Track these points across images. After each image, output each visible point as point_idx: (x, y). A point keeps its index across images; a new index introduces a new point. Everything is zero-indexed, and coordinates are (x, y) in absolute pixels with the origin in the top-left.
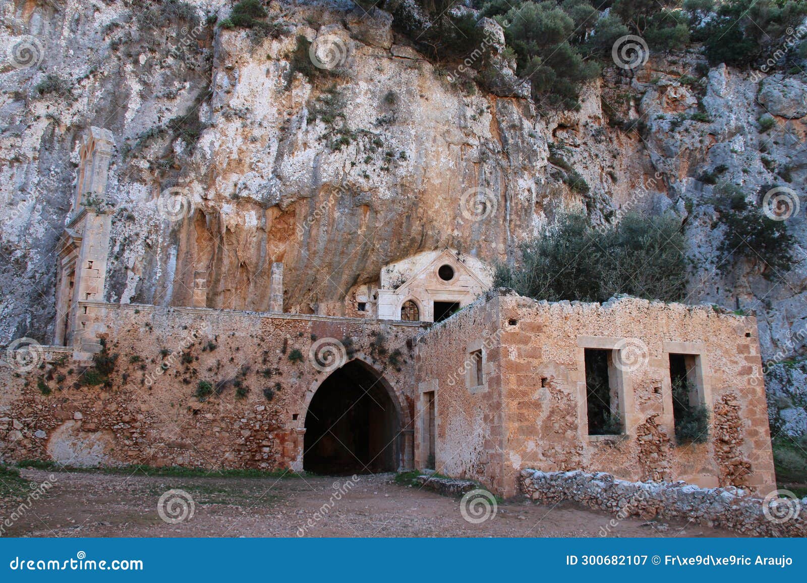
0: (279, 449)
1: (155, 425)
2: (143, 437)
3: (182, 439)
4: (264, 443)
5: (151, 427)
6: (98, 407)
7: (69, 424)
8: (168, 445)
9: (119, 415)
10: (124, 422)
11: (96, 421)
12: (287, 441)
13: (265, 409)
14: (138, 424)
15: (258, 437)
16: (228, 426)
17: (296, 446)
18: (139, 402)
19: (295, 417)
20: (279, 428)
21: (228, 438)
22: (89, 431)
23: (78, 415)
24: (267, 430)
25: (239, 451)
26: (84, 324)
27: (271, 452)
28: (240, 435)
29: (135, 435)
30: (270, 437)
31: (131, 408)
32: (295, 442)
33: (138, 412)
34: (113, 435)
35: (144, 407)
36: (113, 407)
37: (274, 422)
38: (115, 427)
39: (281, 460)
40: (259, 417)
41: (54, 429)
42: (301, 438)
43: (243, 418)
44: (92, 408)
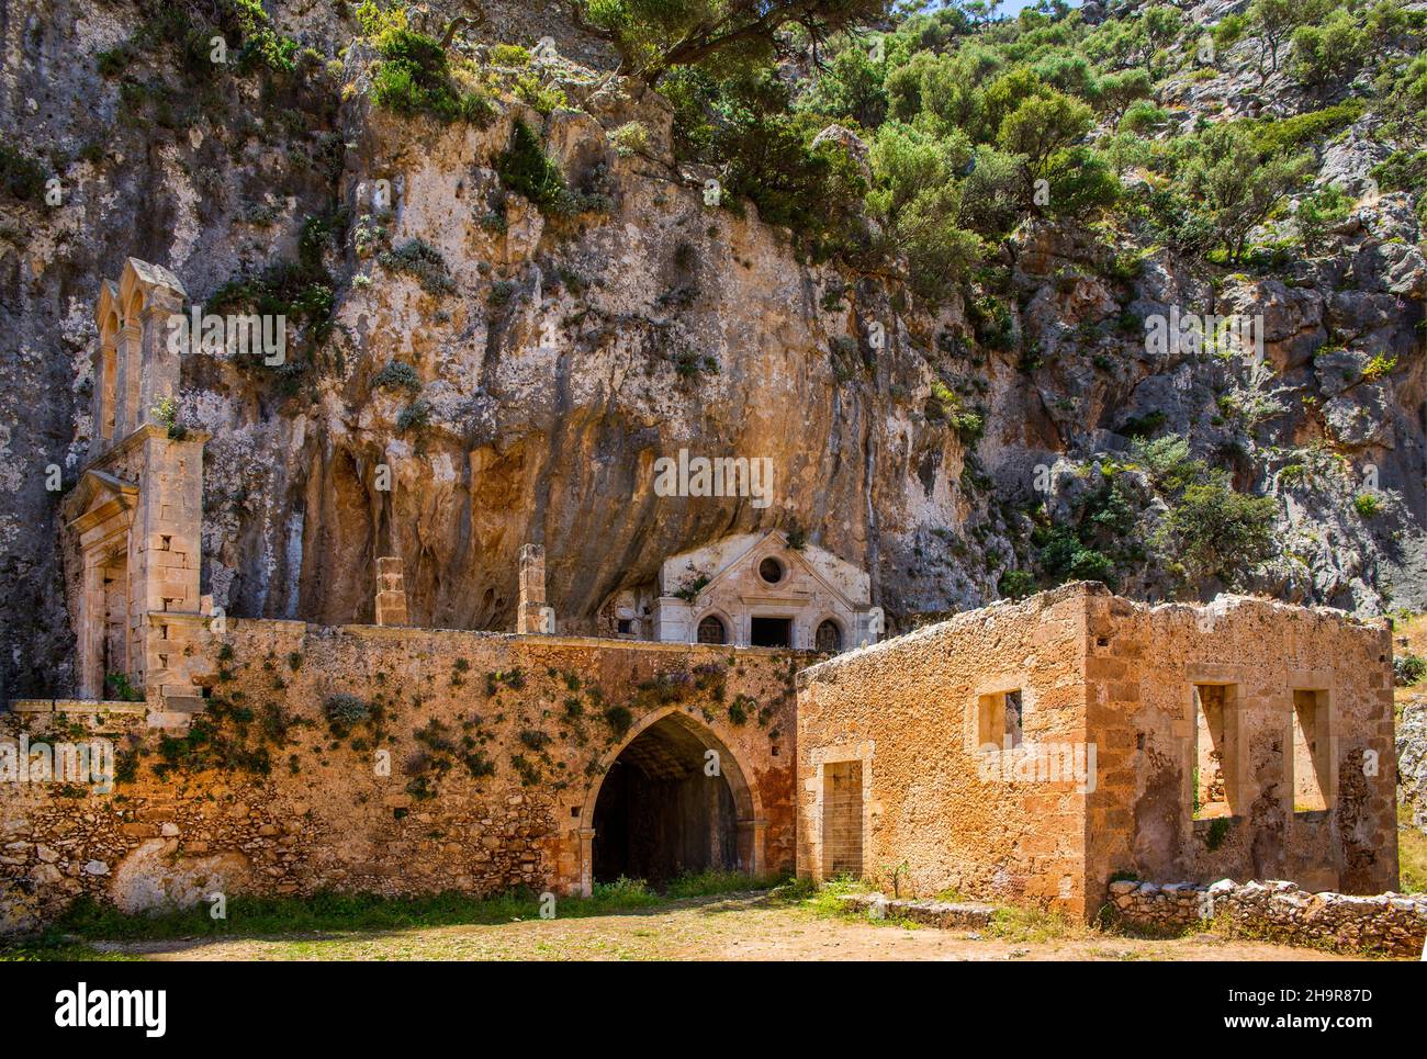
0: (550, 865)
1: (324, 838)
2: (303, 861)
3: (377, 859)
4: (524, 857)
5: (316, 841)
6: (208, 810)
7: (154, 846)
8: (352, 870)
9: (252, 825)
10: (264, 837)
11: (208, 836)
12: (563, 850)
13: (524, 802)
14: (291, 839)
15: (514, 847)
16: (459, 834)
17: (579, 859)
18: (290, 800)
19: (575, 812)
20: (548, 830)
21: (462, 853)
22: (197, 855)
23: (171, 829)
24: (528, 836)
25: (482, 873)
26: (164, 659)
27: (535, 870)
28: (481, 847)
29: (288, 858)
30: (535, 846)
31: (274, 809)
32: (578, 853)
33: (289, 817)
34: (244, 861)
35: (300, 808)
36: (241, 809)
37: (539, 821)
38: (248, 846)
39: (554, 882)
40: (514, 814)
41: (123, 856)
42: (587, 846)
43: (486, 817)
44: (197, 814)
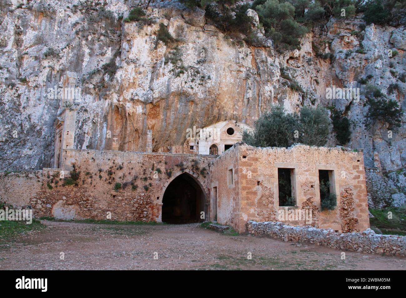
0: (151, 212)
1: (97, 202)
2: (92, 207)
3: (109, 208)
4: (144, 210)
5: (95, 203)
6: (72, 194)
7: (61, 201)
8: (103, 210)
9: (81, 198)
10: (84, 201)
11: (72, 200)
12: (154, 209)
13: (145, 195)
14: (89, 202)
15: (142, 207)
16: (128, 202)
17: (158, 211)
18: (90, 192)
19: (158, 198)
20: (151, 203)
21: (129, 207)
22: (69, 204)
23: (64, 198)
24: (146, 204)
25: (133, 213)
26: (65, 159)
27: (147, 213)
28: (133, 206)
29: (88, 206)
30: (147, 207)
31: (86, 194)
32: (158, 209)
33: (89, 197)
34: (79, 206)
35: (92, 194)
36: (79, 194)
37: (149, 200)
38: (80, 203)
39: (152, 217)
40: (142, 198)
41: (54, 204)
42: (161, 208)
43: (135, 199)
44: (70, 195)
